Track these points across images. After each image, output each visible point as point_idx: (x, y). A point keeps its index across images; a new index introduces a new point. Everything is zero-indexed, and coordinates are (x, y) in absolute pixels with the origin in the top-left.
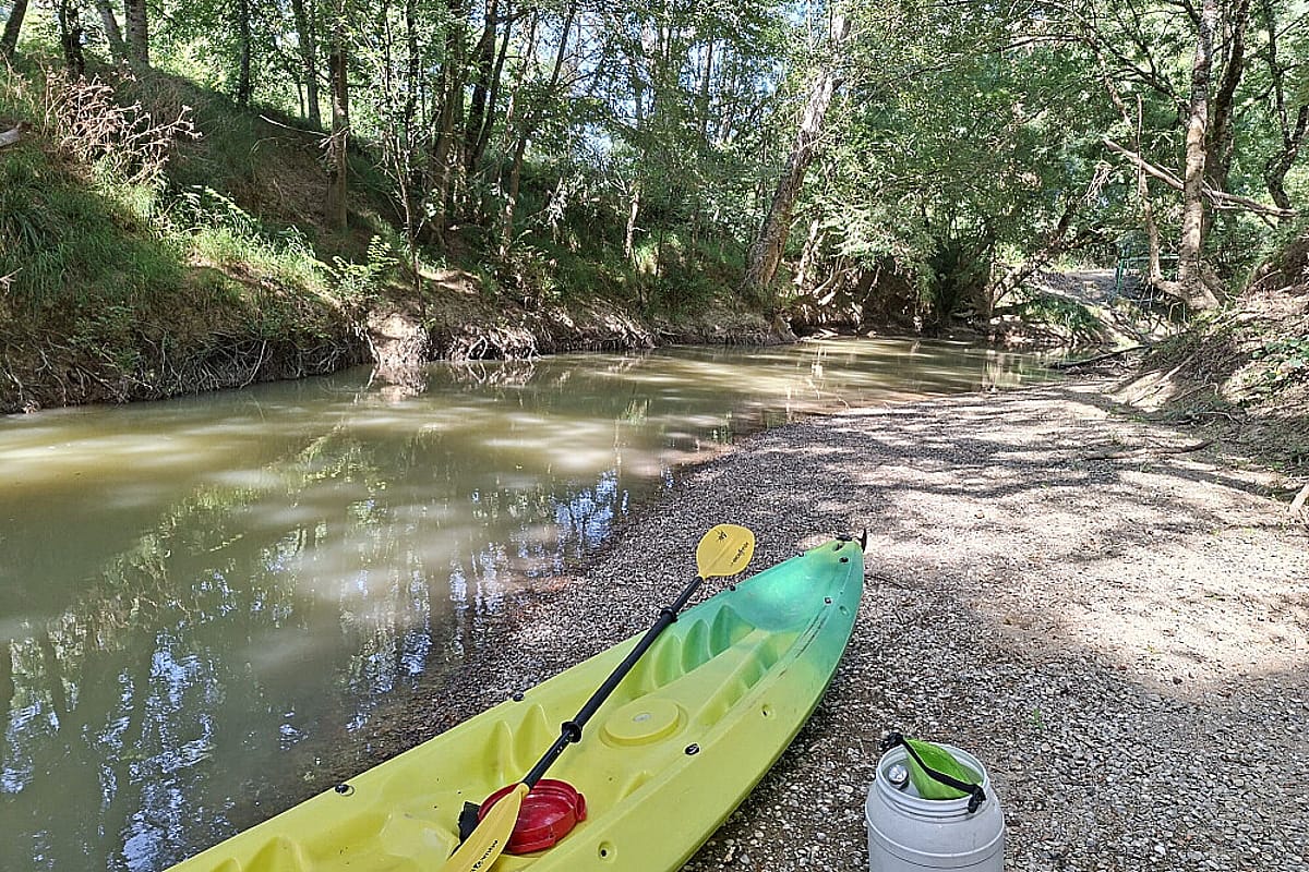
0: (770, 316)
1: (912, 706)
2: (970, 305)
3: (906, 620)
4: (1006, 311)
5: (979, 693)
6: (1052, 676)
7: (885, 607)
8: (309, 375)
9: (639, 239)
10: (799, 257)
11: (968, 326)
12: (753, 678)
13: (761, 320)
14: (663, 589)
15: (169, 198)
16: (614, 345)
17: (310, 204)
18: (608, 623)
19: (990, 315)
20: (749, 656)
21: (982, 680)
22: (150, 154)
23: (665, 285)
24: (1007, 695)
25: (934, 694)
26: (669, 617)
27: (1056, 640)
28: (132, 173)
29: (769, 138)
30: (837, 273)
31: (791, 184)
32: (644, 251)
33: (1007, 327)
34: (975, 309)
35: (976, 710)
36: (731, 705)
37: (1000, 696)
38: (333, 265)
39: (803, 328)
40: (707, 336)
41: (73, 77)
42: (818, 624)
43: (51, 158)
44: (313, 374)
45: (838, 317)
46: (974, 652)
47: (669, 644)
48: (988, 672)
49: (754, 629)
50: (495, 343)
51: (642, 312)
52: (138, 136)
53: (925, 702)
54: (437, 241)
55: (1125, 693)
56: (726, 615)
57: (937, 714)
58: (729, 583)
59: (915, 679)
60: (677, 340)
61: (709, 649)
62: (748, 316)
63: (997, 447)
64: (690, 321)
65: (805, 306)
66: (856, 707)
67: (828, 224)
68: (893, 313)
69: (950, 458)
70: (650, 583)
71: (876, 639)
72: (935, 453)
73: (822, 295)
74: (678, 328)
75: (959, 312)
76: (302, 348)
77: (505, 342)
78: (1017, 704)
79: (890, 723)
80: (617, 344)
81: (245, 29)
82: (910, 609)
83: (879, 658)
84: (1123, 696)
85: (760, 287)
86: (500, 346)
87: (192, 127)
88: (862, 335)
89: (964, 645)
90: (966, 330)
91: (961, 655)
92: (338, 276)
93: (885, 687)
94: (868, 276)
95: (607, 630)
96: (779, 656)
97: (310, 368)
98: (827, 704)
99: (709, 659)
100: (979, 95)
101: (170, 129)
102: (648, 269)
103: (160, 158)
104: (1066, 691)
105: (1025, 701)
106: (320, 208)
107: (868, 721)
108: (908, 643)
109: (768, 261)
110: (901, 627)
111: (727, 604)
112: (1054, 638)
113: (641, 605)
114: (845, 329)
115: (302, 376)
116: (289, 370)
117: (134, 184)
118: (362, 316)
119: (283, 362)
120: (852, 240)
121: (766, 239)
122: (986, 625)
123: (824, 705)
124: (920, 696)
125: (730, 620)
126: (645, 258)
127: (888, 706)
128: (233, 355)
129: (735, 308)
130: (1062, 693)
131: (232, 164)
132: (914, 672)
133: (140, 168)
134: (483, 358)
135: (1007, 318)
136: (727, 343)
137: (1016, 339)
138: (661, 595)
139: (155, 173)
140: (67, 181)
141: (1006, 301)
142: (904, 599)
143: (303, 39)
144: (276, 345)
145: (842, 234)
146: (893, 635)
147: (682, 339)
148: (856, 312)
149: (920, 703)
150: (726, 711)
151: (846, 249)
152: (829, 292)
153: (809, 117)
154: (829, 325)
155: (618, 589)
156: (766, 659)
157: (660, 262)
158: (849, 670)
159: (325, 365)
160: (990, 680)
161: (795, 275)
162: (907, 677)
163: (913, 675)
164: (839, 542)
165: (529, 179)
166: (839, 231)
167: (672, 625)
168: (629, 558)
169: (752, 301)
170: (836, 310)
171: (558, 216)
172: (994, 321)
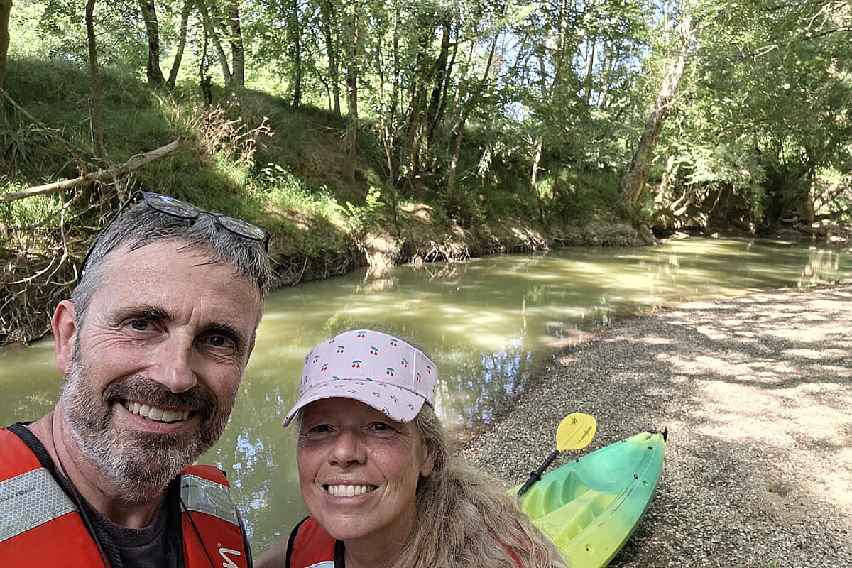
0: (637, 225)
1: (693, 546)
2: (795, 213)
3: (699, 482)
4: (826, 217)
5: (740, 542)
6: (793, 534)
7: (687, 471)
8: (331, 276)
9: (541, 176)
10: (659, 181)
11: (794, 229)
12: (585, 522)
13: (629, 228)
14: (540, 445)
15: (255, 172)
16: (520, 249)
17: (334, 167)
18: (503, 467)
19: (812, 219)
20: (583, 509)
21: (744, 532)
22: (246, 147)
23: (559, 206)
24: (759, 544)
25: (708, 539)
26: (536, 477)
27: (802, 507)
28: (236, 159)
29: (637, 101)
30: (688, 192)
31: (653, 132)
32: (544, 183)
33: (826, 229)
34: (799, 216)
35: (735, 554)
36: (570, 539)
37: (753, 545)
38: (347, 208)
39: (663, 232)
40: (589, 240)
41: (207, 106)
42: (627, 492)
43: (194, 154)
44: (333, 275)
45: (690, 223)
46: (742, 511)
47: (535, 494)
48: (749, 527)
49: (589, 489)
50: (442, 251)
51: (542, 226)
52: (240, 137)
53: (701, 544)
54: (408, 186)
55: (842, 550)
56: (572, 478)
57: (708, 554)
58: (576, 456)
59: (698, 527)
60: (567, 243)
61: (561, 499)
62: (620, 226)
63: (789, 345)
64: (577, 230)
65: (663, 216)
66: (655, 543)
67: (681, 159)
68: (734, 220)
69: (752, 352)
70: (533, 440)
71: (677, 495)
72: (742, 348)
73: (677, 208)
74: (567, 235)
75: (786, 218)
76: (328, 259)
77: (449, 251)
78: (764, 552)
79: (676, 557)
80: (524, 248)
81: (298, 59)
82: (704, 474)
83: (676, 509)
84: (839, 553)
85: (629, 205)
86: (445, 253)
87: (269, 130)
88: (707, 236)
89: (735, 505)
90: (792, 231)
91: (733, 512)
92: (349, 214)
93: (677, 530)
94: (713, 194)
95: (502, 472)
96: (605, 508)
97: (331, 271)
98: (637, 539)
99: (561, 506)
100: (799, 62)
101: (257, 131)
102: (546, 195)
103: (251, 149)
104: (800, 546)
105: (770, 551)
106: (339, 169)
107: (662, 553)
108: (698, 500)
109: (635, 187)
110: (695, 487)
111: (573, 470)
112: (802, 504)
113: (525, 456)
114: (695, 231)
115: (327, 278)
116: (320, 273)
117: (236, 166)
118: (362, 237)
119: (316, 269)
120: (700, 171)
121: (634, 171)
122: (754, 491)
123: (635, 540)
124: (699, 540)
125: (575, 481)
126: (544, 188)
127: (676, 544)
128: (289, 265)
129: (610, 220)
130: (798, 546)
131: (290, 147)
132: (698, 521)
133: (240, 156)
134: (435, 261)
135: (826, 222)
136: (603, 245)
137: (834, 239)
138: (538, 450)
139: (248, 158)
140: (202, 167)
141: (825, 210)
142: (701, 466)
143: (331, 61)
144: (313, 260)
145: (692, 167)
146: (688, 493)
147: (570, 243)
148: (703, 219)
149: (698, 544)
150: (567, 542)
151: (696, 178)
152: (682, 206)
153: (665, 86)
154: (682, 229)
155: (511, 443)
156: (595, 510)
157: (554, 190)
158: (655, 516)
159: (340, 270)
160: (749, 533)
161: (655, 194)
162: (693, 525)
163: (697, 524)
164: (649, 434)
165: (467, 141)
166: (689, 165)
167: (538, 482)
168: (520, 420)
169: (623, 215)
170: (687, 218)
171: (485, 170)
172: (815, 225)
